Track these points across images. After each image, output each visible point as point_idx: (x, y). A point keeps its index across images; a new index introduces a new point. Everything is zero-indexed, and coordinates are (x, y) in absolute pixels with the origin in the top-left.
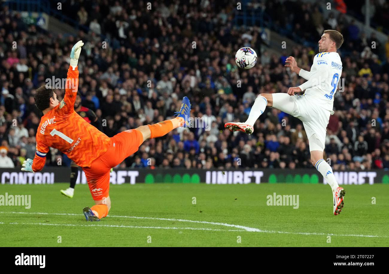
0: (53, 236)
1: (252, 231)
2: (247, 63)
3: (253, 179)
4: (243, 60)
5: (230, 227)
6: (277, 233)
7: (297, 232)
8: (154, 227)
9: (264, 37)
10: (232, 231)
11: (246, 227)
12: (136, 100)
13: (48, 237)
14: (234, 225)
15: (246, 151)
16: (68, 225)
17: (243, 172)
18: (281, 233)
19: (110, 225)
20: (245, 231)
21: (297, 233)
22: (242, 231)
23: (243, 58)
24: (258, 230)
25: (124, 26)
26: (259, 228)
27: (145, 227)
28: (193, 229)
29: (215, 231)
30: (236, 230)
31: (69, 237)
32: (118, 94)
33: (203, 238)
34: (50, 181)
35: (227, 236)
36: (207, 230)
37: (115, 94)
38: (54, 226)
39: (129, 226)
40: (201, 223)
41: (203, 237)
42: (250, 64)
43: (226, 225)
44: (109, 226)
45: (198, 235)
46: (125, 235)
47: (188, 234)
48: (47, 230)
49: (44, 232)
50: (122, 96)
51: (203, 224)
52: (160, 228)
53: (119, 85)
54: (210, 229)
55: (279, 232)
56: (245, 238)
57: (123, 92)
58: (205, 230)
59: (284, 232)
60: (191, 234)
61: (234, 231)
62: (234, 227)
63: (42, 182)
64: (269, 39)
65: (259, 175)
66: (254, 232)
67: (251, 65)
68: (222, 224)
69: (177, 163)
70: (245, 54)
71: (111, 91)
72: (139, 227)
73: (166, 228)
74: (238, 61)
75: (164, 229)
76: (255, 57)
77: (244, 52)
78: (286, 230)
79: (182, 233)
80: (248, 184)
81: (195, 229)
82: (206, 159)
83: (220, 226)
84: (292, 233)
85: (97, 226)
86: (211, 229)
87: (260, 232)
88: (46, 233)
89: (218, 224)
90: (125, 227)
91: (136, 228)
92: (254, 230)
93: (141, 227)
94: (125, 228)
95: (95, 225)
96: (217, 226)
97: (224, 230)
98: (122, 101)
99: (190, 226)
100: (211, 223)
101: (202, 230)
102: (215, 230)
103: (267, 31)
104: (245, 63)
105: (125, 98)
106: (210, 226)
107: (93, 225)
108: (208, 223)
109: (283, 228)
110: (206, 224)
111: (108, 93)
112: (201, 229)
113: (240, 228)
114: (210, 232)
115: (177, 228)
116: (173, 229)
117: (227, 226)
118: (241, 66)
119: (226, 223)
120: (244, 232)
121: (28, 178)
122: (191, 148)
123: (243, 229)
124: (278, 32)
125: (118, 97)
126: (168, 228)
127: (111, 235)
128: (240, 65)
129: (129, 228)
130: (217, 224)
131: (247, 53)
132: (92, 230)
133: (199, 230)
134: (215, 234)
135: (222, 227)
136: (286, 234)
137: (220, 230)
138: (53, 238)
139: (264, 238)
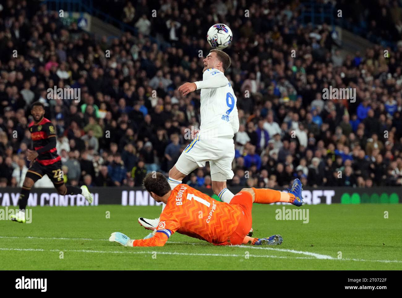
0: (98, 265)
1: (323, 258)
2: (219, 43)
3: (323, 199)
4: (215, 39)
5: (298, 253)
6: (352, 261)
7: (375, 259)
8: (211, 254)
9: (334, 36)
10: (300, 258)
11: (315, 253)
12: (189, 110)
13: (93, 266)
14: (302, 251)
15: (315, 165)
16: (115, 252)
17: (311, 191)
18: (357, 260)
19: (162, 252)
20: (315, 259)
21: (375, 261)
22: (311, 258)
23: (215, 37)
24: (330, 258)
25: (175, 26)
26: (331, 255)
27: (201, 254)
28: (256, 256)
29: (281, 259)
30: (305, 257)
31: (116, 266)
32: (169, 103)
33: (268, 267)
34: (94, 203)
35: (295, 264)
36: (271, 258)
37: (165, 104)
38: (100, 253)
39: (183, 253)
40: (264, 250)
41: (266, 266)
42: (222, 44)
43: (293, 251)
44: (160, 253)
45: (261, 263)
46: (178, 263)
47: (250, 262)
48: (92, 258)
49: (88, 260)
50: (173, 105)
51: (267, 250)
52: (218, 255)
53: (170, 93)
54: (274, 256)
55: (355, 260)
56: (314, 267)
57: (174, 100)
58: (269, 258)
59: (359, 260)
60: (253, 262)
61: (302, 258)
62: (302, 253)
63: (85, 203)
64: (340, 38)
65: (329, 194)
66: (325, 260)
67: (224, 45)
68: (289, 251)
69: (236, 181)
70: (218, 32)
71: (161, 100)
72: (194, 254)
73: (225, 255)
74: (210, 40)
75: (222, 256)
76: (229, 37)
77: (217, 30)
78: (362, 257)
79: (243, 261)
80: (318, 205)
81: (258, 256)
82: (269, 177)
83: (287, 252)
84: (370, 261)
85: (147, 254)
86: (276, 257)
87: (332, 260)
88: (91, 262)
89: (284, 251)
90: (178, 254)
91: (191, 255)
92: (325, 257)
93: (196, 254)
94: (179, 256)
95: (145, 252)
96: (283, 252)
97: (291, 258)
98: (173, 111)
99: (252, 253)
100: (276, 249)
101: (266, 257)
102: (281, 257)
103: (339, 29)
104: (217, 43)
105: (177, 107)
106: (274, 253)
107: (143, 252)
108: (272, 249)
109: (358, 255)
110: (270, 250)
111: (158, 103)
112: (264, 256)
113: (309, 255)
114: (275, 259)
115: (237, 256)
116: (233, 256)
117: (294, 253)
118: (213, 45)
119: (292, 249)
120: (313, 259)
121: (69, 199)
122: (252, 164)
123: (313, 256)
124: (351, 30)
125: (169, 107)
126: (228, 255)
127: (163, 264)
128: (211, 44)
129: (183, 255)
130: (282, 250)
131: (220, 31)
132: (142, 258)
133: (263, 258)
134: (281, 261)
135: (289, 254)
136: (362, 262)
137: (286, 257)
138: (98, 267)
139: (337, 266)
